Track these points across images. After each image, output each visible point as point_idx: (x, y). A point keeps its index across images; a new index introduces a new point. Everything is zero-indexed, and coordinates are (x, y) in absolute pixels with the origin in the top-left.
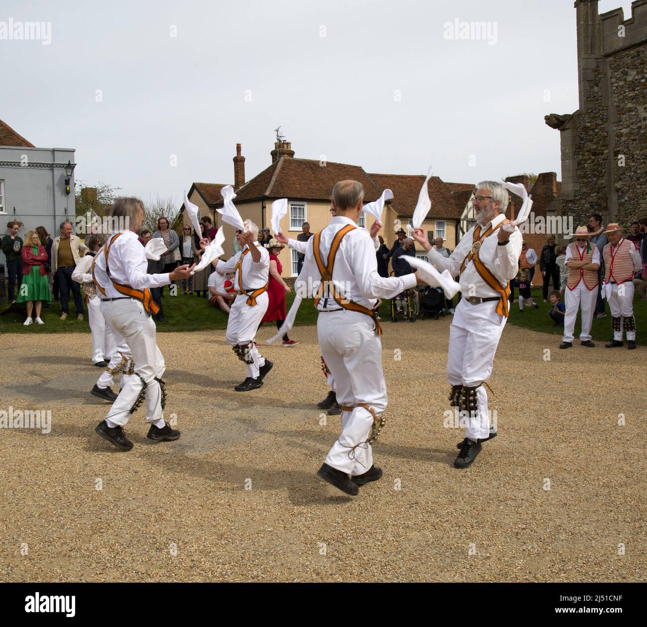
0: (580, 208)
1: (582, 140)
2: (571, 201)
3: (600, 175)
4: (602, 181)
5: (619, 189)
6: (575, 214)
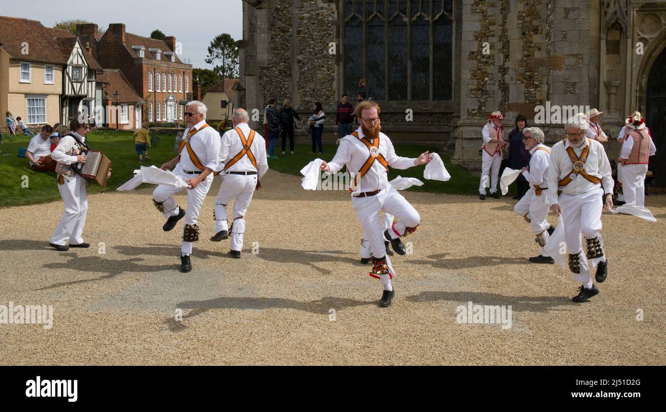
1: (275, 19)
2: (265, 68)
3: (286, 49)
4: (288, 54)
5: (301, 61)
6: (268, 79)
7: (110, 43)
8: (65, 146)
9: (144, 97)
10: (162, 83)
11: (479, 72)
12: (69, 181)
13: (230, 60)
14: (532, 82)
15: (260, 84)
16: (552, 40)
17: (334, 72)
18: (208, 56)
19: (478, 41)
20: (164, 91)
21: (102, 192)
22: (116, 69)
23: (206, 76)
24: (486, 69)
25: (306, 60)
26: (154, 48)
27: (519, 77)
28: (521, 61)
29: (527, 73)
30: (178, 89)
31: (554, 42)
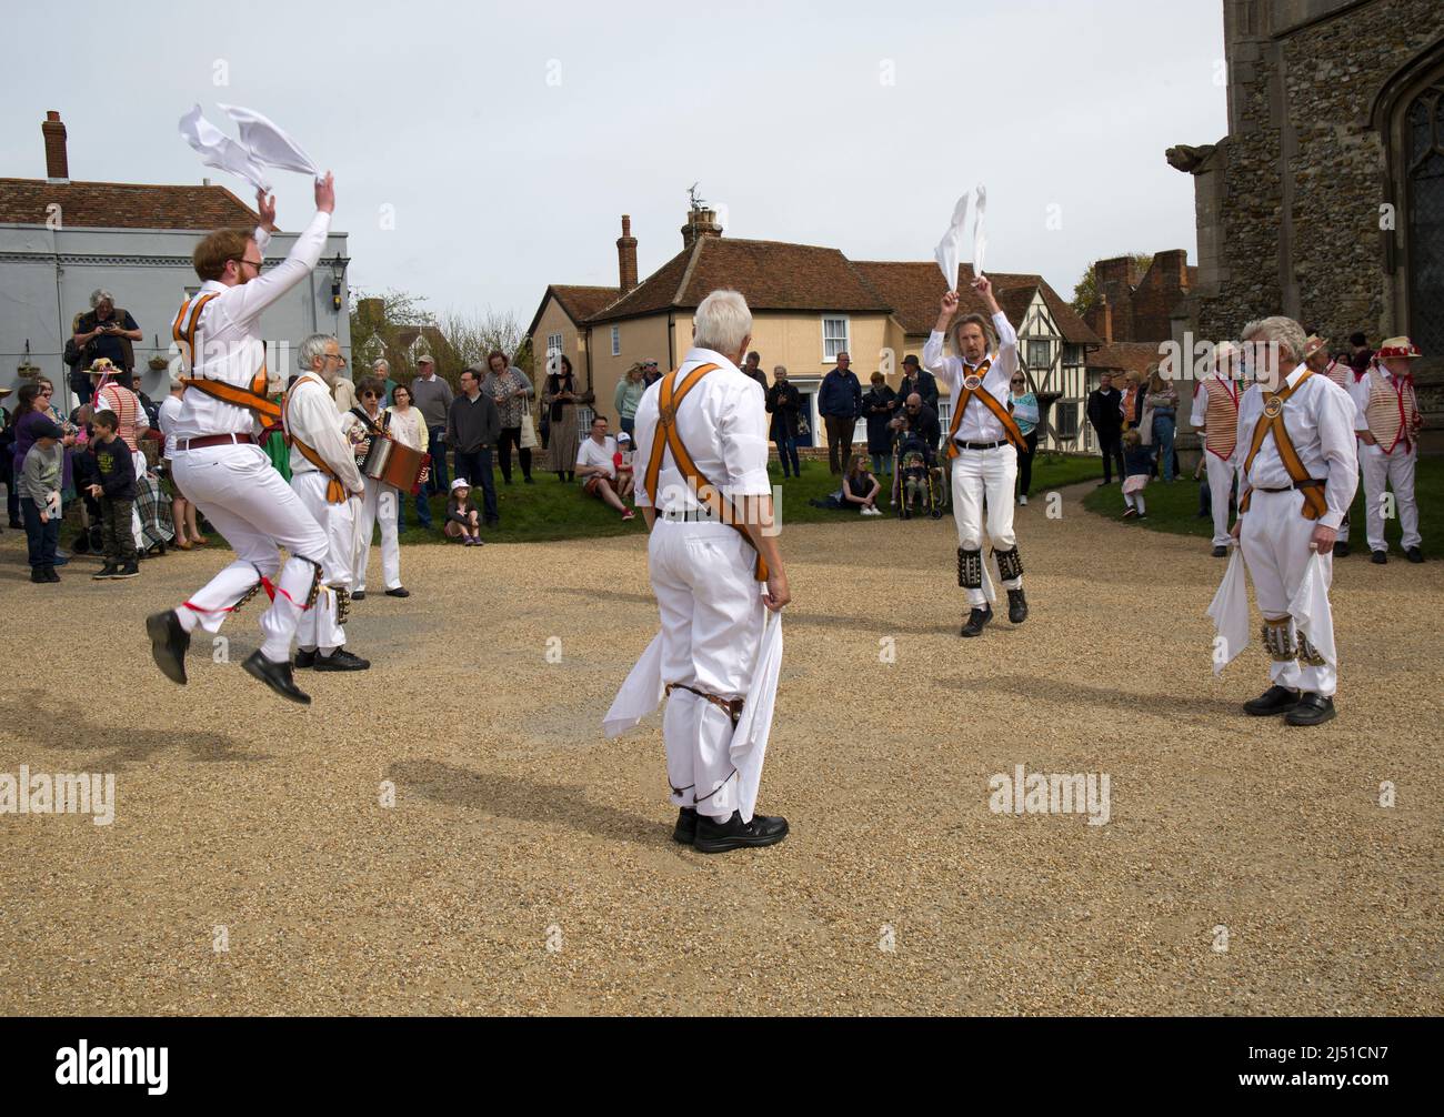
0: (1231, 312)
1: (1234, 190)
2: (1214, 300)
3: (1267, 252)
4: (1272, 263)
5: (1303, 276)
6: (1222, 324)
7: (1157, 291)
15: (1203, 335)
17: (1381, 293)
25: (1316, 273)
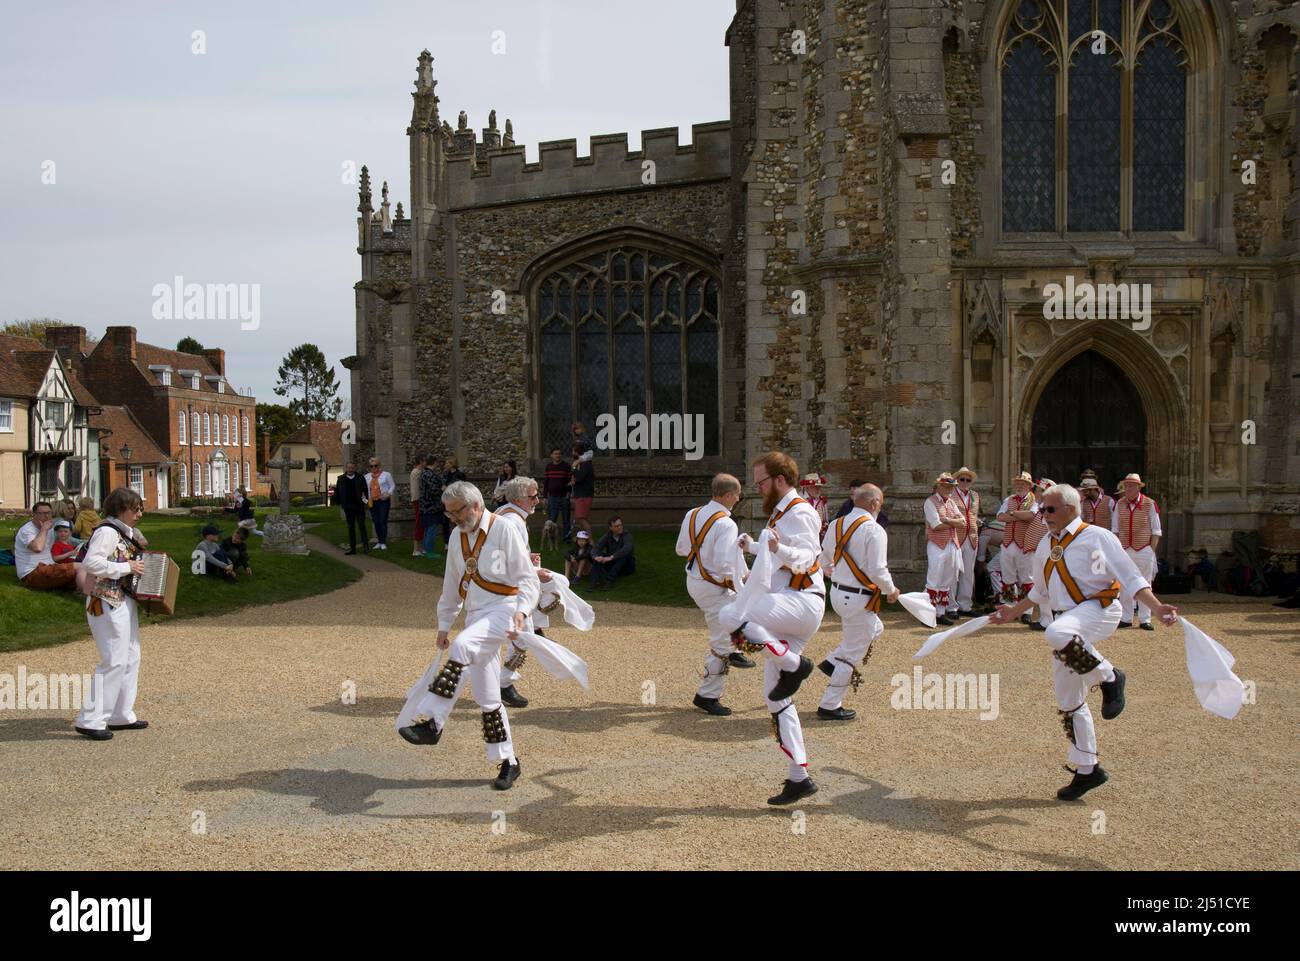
1: (423, 320)
3: (443, 371)
4: (445, 379)
7: (108, 360)
8: (105, 547)
9: (172, 453)
10: (203, 430)
11: (775, 410)
12: (112, 607)
13: (318, 389)
14: (862, 426)
15: (400, 431)
16: (895, 358)
17: (523, 411)
18: (279, 383)
19: (773, 361)
20: (206, 444)
21: (154, 623)
22: (120, 405)
23: (276, 417)
24: (787, 404)
25: (477, 391)
26: (187, 369)
27: (841, 419)
28: (845, 392)
29: (854, 412)
30: (232, 440)
31: (897, 363)
